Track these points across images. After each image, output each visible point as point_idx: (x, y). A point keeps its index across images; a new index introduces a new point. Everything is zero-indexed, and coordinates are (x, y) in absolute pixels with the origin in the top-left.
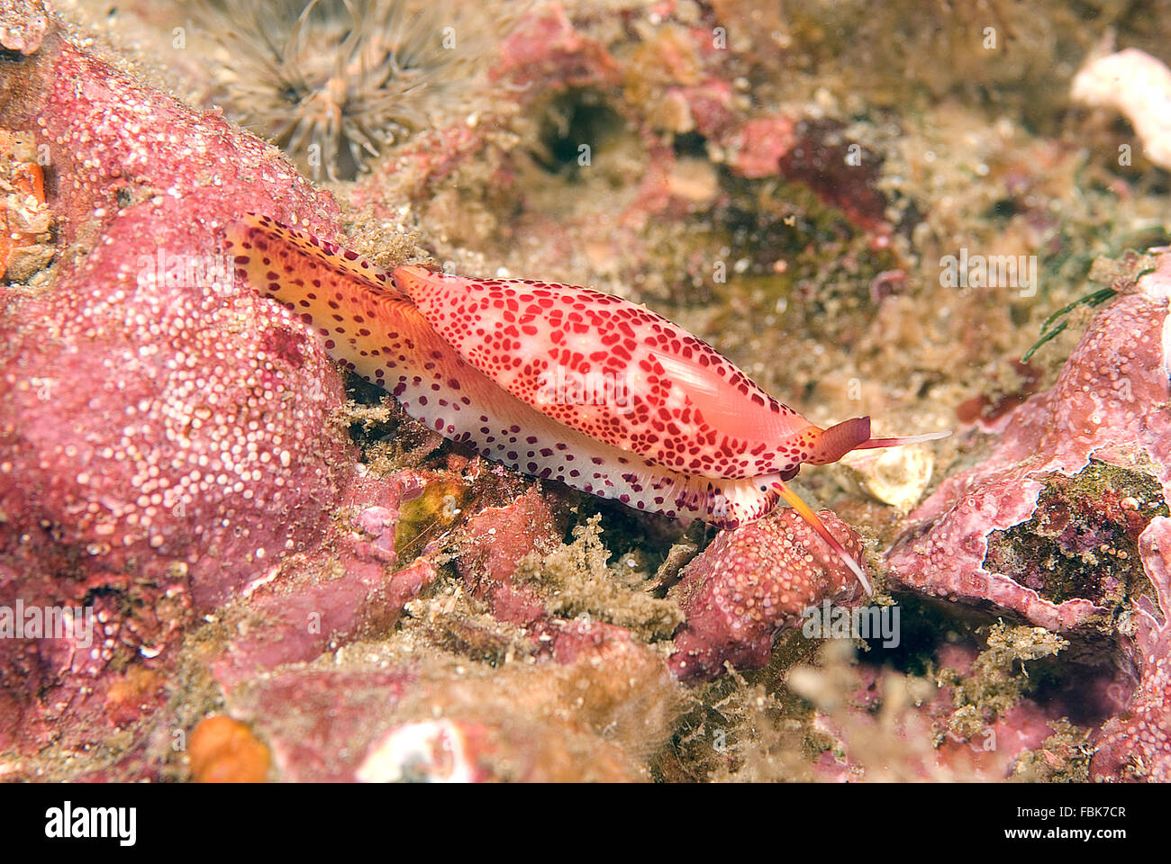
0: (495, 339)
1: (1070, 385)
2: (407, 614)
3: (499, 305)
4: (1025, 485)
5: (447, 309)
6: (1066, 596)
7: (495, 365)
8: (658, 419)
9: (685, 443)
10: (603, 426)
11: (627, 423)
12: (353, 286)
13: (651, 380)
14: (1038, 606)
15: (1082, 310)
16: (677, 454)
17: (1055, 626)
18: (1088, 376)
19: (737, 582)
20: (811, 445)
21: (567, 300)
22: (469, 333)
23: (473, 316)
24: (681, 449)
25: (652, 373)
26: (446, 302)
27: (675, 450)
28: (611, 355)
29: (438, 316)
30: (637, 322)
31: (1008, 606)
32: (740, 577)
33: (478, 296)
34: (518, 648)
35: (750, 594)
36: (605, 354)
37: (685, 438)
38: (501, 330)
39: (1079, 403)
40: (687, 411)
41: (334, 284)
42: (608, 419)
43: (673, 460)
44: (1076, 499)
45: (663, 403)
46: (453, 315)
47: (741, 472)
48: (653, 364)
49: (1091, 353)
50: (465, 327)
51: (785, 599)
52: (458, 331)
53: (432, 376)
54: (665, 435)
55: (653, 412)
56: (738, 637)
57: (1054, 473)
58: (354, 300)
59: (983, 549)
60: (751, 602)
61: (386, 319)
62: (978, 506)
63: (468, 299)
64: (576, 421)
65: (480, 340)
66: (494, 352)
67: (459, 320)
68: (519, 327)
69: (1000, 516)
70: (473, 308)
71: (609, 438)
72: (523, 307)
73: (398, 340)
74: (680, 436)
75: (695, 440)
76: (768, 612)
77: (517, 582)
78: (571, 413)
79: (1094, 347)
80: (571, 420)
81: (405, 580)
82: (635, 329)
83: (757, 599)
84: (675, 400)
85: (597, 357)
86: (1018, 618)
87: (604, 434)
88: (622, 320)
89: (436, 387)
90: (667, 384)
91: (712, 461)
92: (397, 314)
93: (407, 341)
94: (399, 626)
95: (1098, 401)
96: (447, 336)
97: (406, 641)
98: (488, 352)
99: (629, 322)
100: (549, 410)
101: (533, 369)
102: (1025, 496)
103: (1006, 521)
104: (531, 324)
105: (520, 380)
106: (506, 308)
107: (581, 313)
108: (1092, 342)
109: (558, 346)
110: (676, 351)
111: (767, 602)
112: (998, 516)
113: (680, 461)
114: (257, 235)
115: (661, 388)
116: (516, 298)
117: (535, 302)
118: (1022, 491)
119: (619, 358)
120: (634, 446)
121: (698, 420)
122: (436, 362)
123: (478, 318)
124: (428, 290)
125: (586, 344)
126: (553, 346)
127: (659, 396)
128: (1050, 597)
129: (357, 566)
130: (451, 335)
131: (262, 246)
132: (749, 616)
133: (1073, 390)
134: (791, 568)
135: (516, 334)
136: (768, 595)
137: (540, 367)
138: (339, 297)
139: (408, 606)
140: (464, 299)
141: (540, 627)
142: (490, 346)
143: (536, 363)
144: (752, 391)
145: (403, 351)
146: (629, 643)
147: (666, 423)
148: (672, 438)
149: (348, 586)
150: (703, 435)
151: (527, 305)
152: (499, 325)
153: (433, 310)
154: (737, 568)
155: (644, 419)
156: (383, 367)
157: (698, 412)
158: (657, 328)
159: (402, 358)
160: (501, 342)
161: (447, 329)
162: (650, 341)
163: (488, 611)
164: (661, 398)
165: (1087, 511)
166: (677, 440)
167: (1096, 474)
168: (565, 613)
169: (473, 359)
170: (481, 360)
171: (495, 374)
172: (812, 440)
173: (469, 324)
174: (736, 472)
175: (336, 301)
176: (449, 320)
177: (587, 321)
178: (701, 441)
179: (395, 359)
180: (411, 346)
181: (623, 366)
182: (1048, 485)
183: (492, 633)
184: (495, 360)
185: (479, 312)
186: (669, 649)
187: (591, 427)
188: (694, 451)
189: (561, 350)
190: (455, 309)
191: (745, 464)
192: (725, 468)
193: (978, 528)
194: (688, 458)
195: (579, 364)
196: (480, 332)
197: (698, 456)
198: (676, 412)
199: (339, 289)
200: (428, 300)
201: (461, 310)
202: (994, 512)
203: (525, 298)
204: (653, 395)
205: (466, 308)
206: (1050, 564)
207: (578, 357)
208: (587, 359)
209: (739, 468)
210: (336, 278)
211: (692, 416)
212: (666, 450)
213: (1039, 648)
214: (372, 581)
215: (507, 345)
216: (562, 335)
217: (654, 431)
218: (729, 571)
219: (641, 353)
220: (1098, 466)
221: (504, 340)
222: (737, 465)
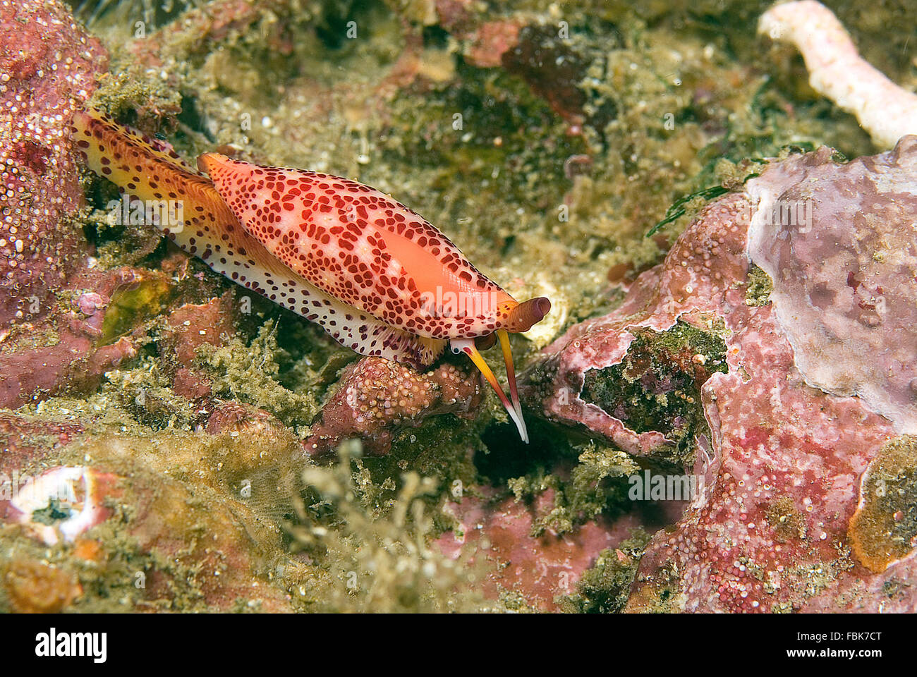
0: (264, 213)
1: (672, 259)
2: (107, 380)
3: (270, 186)
4: (622, 335)
5: (235, 187)
6: (646, 429)
7: (264, 235)
8: (380, 284)
9: (402, 306)
10: (341, 289)
11: (357, 285)
12: (167, 170)
13: (375, 252)
14: (621, 433)
15: (698, 201)
16: (397, 315)
17: (633, 451)
18: (686, 254)
19: (364, 385)
20: (505, 316)
21: (324, 186)
22: (247, 208)
23: (250, 194)
24: (399, 310)
25: (377, 247)
26: (234, 182)
27: (395, 311)
28: (346, 230)
29: (227, 192)
30: (374, 208)
31: (598, 431)
32: (367, 382)
33: (257, 178)
34: (180, 417)
35: (373, 396)
36: (342, 229)
37: (402, 301)
38: (269, 206)
39: (677, 274)
40: (402, 280)
41: (152, 168)
42: (344, 283)
43: (394, 320)
44: (658, 352)
45: (383, 271)
46: (238, 193)
47: (446, 333)
48: (377, 240)
49: (691, 235)
50: (244, 202)
51: (402, 403)
52: (240, 206)
53: (227, 246)
54: (386, 298)
55: (376, 278)
56: (360, 429)
57: (647, 329)
58: (168, 181)
59: (581, 382)
60: (374, 402)
61: (193, 196)
62: (582, 348)
63: (250, 180)
64: (322, 284)
65: (253, 213)
66: (263, 224)
67: (241, 197)
68: (281, 204)
69: (598, 358)
70: (252, 188)
71: (347, 299)
72: (287, 189)
73: (203, 213)
74: (397, 300)
75: (409, 304)
76: (387, 412)
77: (195, 366)
78: (317, 276)
79: (694, 231)
80: (318, 282)
81: (108, 353)
82: (370, 212)
83: (379, 401)
84: (393, 269)
85: (335, 230)
86: (605, 442)
87: (343, 297)
88: (361, 204)
89: (230, 253)
90: (387, 257)
91: (424, 323)
92: (201, 193)
93: (210, 215)
94: (100, 390)
95: (693, 275)
96: (233, 209)
97: (101, 402)
98: (259, 223)
99: (366, 206)
100: (303, 273)
101: (289, 238)
102: (619, 344)
103: (602, 362)
104: (290, 202)
105: (281, 248)
106: (275, 189)
107: (330, 197)
108: (694, 226)
109: (307, 222)
110: (400, 232)
111: (387, 404)
112: (596, 358)
113: (400, 321)
114: (96, 125)
115: (382, 259)
116: (284, 182)
117: (298, 187)
118: (618, 340)
119: (353, 233)
120: (365, 306)
121: (411, 287)
122: (230, 234)
123: (254, 196)
124: (222, 172)
125: (328, 220)
126: (304, 222)
127: (380, 265)
128: (633, 427)
129: (69, 338)
130: (236, 208)
131: (99, 135)
132: (371, 414)
133: (674, 264)
134: (413, 379)
135: (279, 210)
136: (388, 399)
137: (294, 237)
138: (156, 178)
139: (108, 374)
140: (247, 180)
141: (203, 403)
142: (260, 219)
143: (291, 234)
144: (462, 268)
145: (207, 222)
146: (266, 423)
147: (386, 288)
148: (392, 301)
149: (57, 353)
150: (415, 300)
151: (291, 187)
152: (267, 202)
153: (224, 188)
154: (367, 374)
155: (370, 283)
156: (195, 236)
157: (411, 280)
158: (389, 213)
159: (207, 229)
160: (267, 215)
161: (233, 203)
162: (380, 223)
163: (168, 386)
164: (381, 267)
165: (666, 361)
166: (396, 303)
167: (680, 333)
168: (225, 394)
169: (249, 228)
170: (254, 230)
171: (264, 242)
172: (507, 312)
173: (247, 200)
174: (441, 333)
175: (155, 182)
176: (234, 196)
177: (332, 203)
178: (414, 305)
179: (202, 229)
180: (213, 219)
181: (355, 239)
182: (639, 337)
183: (165, 403)
184: (264, 229)
185: (256, 191)
186: (304, 432)
187: (333, 289)
188: (409, 313)
189: (309, 224)
190: (239, 188)
191: (449, 326)
192: (433, 329)
193: (578, 365)
194: (406, 319)
195: (322, 236)
196: (254, 207)
197: (413, 317)
198: (394, 279)
199: (156, 172)
200: (222, 179)
201: (243, 189)
202: (594, 354)
203: (292, 182)
204: (375, 264)
205: (247, 188)
206: (634, 401)
207: (322, 230)
208: (328, 232)
209: (444, 329)
210: (154, 164)
211: (406, 284)
212: (388, 311)
213: (617, 468)
214: (79, 351)
215: (271, 218)
216: (311, 213)
217: (378, 295)
218: (361, 376)
219: (370, 231)
220: (683, 327)
221: (270, 215)
222: (443, 327)
